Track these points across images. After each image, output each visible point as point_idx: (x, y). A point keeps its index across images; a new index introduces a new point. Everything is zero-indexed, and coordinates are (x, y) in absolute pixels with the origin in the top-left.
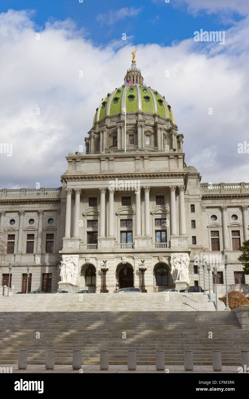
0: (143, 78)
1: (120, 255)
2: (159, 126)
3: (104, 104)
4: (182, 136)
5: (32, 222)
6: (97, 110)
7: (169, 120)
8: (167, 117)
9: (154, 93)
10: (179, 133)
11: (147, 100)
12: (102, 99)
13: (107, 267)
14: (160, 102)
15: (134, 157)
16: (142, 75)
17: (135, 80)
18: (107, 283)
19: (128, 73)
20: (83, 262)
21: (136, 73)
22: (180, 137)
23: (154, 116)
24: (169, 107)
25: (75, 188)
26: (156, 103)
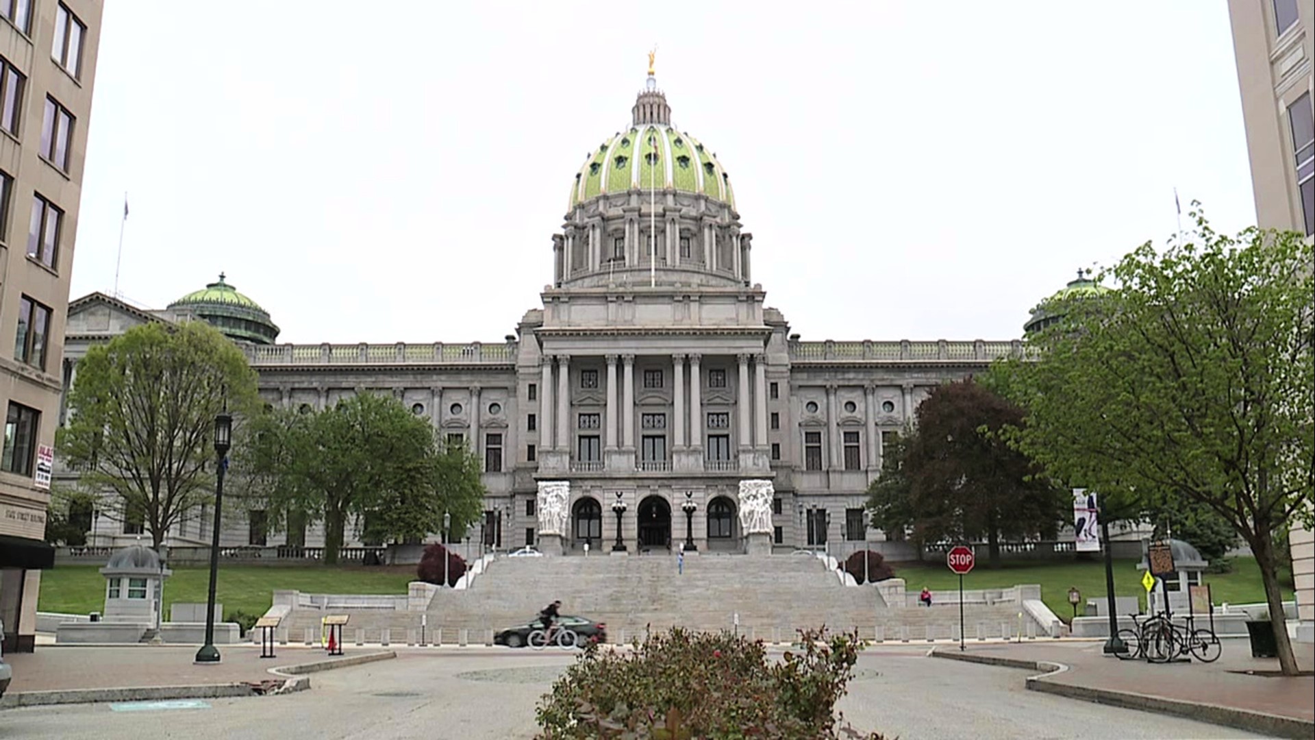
0: (670, 110)
1: (646, 482)
2: (707, 220)
3: (595, 167)
4: (750, 236)
5: (456, 409)
6: (579, 176)
7: (725, 206)
8: (722, 198)
9: (697, 147)
10: (743, 231)
11: (683, 164)
12: (589, 156)
13: (624, 505)
14: (709, 166)
15: (672, 297)
16: (668, 103)
17: (655, 115)
18: (624, 535)
19: (640, 97)
20: (578, 495)
21: (656, 99)
22: (746, 239)
23: (698, 198)
24: (725, 176)
25: (559, 353)
26: (700, 171)
